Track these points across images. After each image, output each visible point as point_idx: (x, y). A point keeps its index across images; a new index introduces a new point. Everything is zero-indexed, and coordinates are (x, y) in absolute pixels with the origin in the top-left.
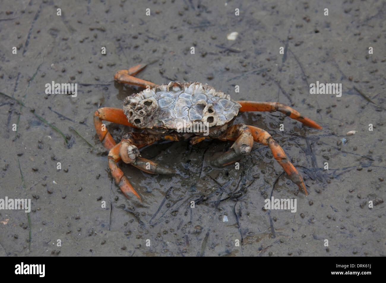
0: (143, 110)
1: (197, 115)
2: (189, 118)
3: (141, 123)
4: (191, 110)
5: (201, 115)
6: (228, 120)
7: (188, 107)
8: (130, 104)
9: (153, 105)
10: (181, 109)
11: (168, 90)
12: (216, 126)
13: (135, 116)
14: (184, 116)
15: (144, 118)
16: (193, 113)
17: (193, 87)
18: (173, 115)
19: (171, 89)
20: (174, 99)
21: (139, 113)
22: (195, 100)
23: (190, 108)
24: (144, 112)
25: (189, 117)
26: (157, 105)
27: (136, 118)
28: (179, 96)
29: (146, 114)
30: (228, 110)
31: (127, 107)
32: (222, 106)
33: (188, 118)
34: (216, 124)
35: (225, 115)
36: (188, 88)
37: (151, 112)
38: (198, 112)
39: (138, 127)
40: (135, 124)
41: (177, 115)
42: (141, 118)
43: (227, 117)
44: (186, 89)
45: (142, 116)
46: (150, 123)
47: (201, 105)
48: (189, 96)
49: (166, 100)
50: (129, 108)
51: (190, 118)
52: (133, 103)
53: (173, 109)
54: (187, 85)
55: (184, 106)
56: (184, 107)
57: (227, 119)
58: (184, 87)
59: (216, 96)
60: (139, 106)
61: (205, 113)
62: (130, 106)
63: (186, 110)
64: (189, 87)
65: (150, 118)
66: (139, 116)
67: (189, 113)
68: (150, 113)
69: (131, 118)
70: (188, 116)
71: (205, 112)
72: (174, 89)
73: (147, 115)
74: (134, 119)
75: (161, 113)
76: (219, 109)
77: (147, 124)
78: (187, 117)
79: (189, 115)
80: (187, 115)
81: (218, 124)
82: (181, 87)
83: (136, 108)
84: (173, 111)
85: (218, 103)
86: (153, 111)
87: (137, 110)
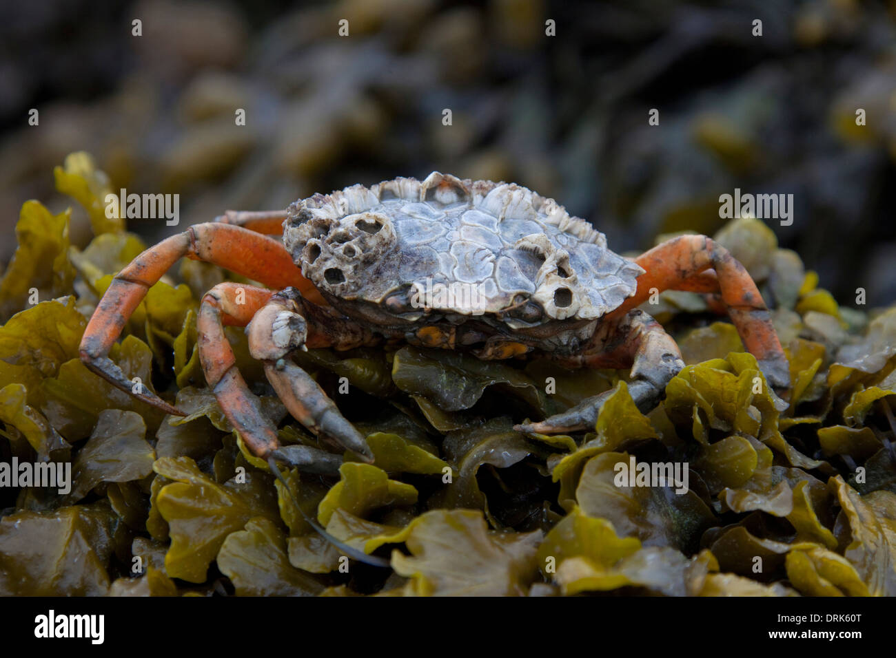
0: (353, 244)
1: (521, 277)
2: (497, 286)
3: (346, 283)
4: (503, 261)
5: (532, 279)
6: (610, 306)
7: (494, 253)
8: (311, 223)
9: (384, 232)
10: (469, 255)
11: (423, 196)
12: (577, 318)
13: (326, 260)
14: (482, 277)
15: (356, 268)
16: (507, 272)
17: (501, 196)
18: (448, 270)
19: (430, 194)
20: (447, 225)
21: (341, 252)
22: (509, 235)
23: (498, 255)
24: (357, 249)
25: (495, 281)
26: (394, 234)
27: (330, 265)
28: (459, 217)
29: (361, 258)
30: (606, 276)
31: (301, 231)
32: (590, 264)
33: (494, 284)
34: (577, 312)
35: (598, 290)
36: (484, 196)
37: (377, 252)
38: (524, 271)
39: (335, 292)
40: (325, 282)
41: (459, 272)
42: (348, 269)
43: (605, 298)
44: (477, 199)
45: (349, 263)
46: (371, 286)
47: (531, 250)
48: (493, 222)
49: (419, 224)
50: (308, 234)
51: (499, 284)
52: (320, 220)
53: (448, 252)
54: (481, 187)
55: (480, 246)
56: (480, 250)
57: (605, 302)
58: (470, 193)
59: (568, 232)
60: (341, 230)
61: (547, 276)
62: (310, 227)
63: (488, 259)
64: (487, 197)
65: (371, 270)
66: (342, 260)
67: (498, 269)
68: (374, 256)
69: (315, 264)
70: (493, 277)
71: (546, 272)
72: (439, 195)
73: (364, 262)
74: (324, 269)
75: (409, 261)
76: (581, 271)
77: (363, 289)
78: (492, 280)
79: (497, 275)
80: (491, 274)
81: (582, 315)
82: (462, 194)
83: (330, 236)
84: (447, 259)
85: (577, 253)
86: (383, 252)
87: (336, 243)
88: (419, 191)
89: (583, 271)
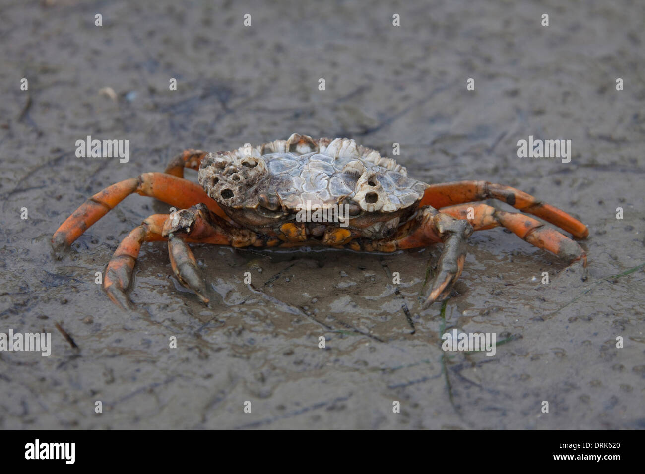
0: (239, 174)
1: (346, 188)
2: (330, 194)
3: (234, 198)
4: (334, 179)
5: (353, 190)
6: (404, 205)
7: (329, 175)
8: (214, 165)
9: (259, 168)
10: (313, 177)
11: (288, 149)
12: (382, 211)
13: (222, 185)
14: (320, 189)
15: (240, 189)
16: (337, 186)
17: (336, 145)
18: (299, 187)
19: (293, 148)
20: (301, 162)
21: (231, 179)
22: (340, 166)
23: (331, 176)
24: (242, 177)
25: (329, 191)
26: (267, 170)
27: (224, 188)
28: (309, 158)
29: (244, 182)
30: (404, 189)
31: (208, 170)
32: (393, 182)
33: (328, 193)
34: (381, 208)
35: (398, 197)
36: (327, 146)
37: (255, 179)
38: (348, 185)
39: (228, 204)
40: (222, 198)
41: (306, 187)
42: (235, 189)
43: (401, 200)
44: (322, 148)
45: (236, 185)
46: (251, 200)
47: (353, 173)
48: (330, 160)
49: (283, 163)
50: (212, 172)
51: (331, 193)
52: (220, 163)
53: (299, 176)
54: (325, 141)
55: (319, 172)
56: (320, 174)
57: (401, 203)
58: (318, 146)
59: (380, 165)
60: (232, 167)
61: (362, 186)
62: (213, 168)
63: (324, 179)
64: (329, 146)
65: (252, 190)
66: (232, 184)
67: (330, 184)
68: (253, 181)
69: (215, 188)
70: (328, 189)
71: (361, 183)
72: (299, 148)
73: (246, 185)
74: (221, 190)
75: (275, 183)
77: (246, 202)
78: (327, 190)
79: (330, 187)
80: (326, 187)
81: (385, 209)
82: (313, 146)
83: (224, 171)
84: (299, 180)
85: (385, 176)
86: (259, 180)
87: (228, 174)
88: (285, 147)
89: (388, 187)
